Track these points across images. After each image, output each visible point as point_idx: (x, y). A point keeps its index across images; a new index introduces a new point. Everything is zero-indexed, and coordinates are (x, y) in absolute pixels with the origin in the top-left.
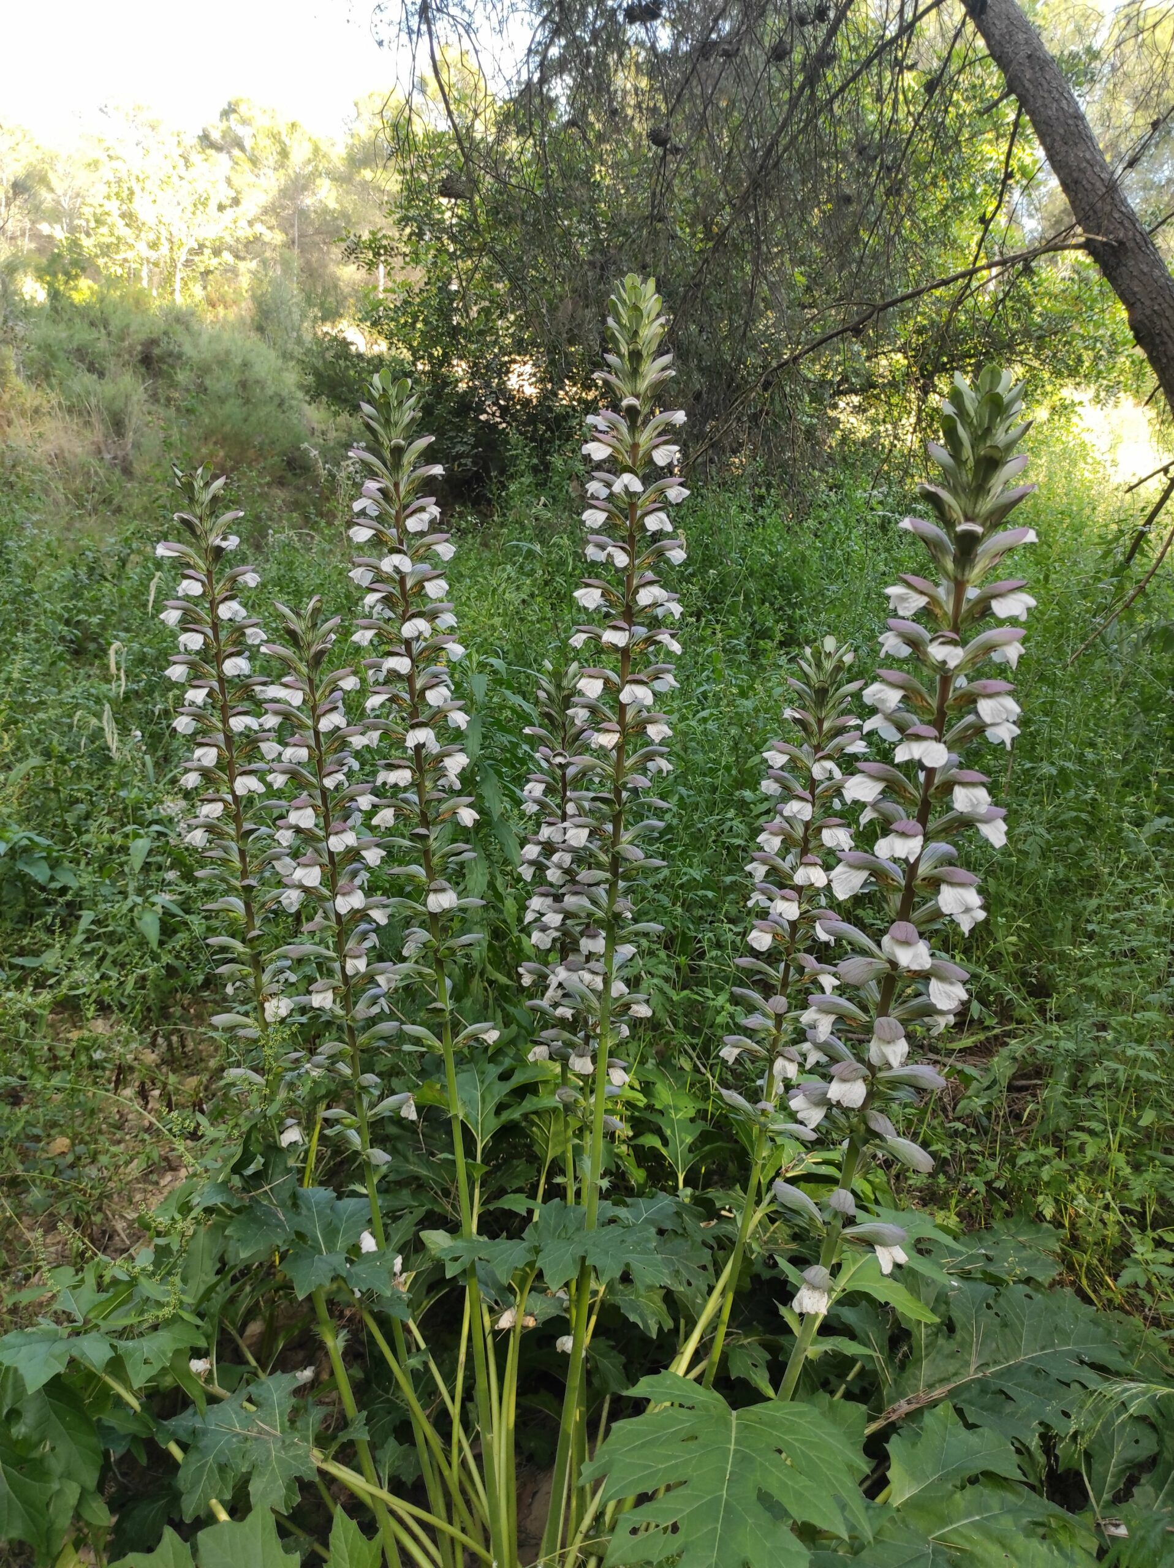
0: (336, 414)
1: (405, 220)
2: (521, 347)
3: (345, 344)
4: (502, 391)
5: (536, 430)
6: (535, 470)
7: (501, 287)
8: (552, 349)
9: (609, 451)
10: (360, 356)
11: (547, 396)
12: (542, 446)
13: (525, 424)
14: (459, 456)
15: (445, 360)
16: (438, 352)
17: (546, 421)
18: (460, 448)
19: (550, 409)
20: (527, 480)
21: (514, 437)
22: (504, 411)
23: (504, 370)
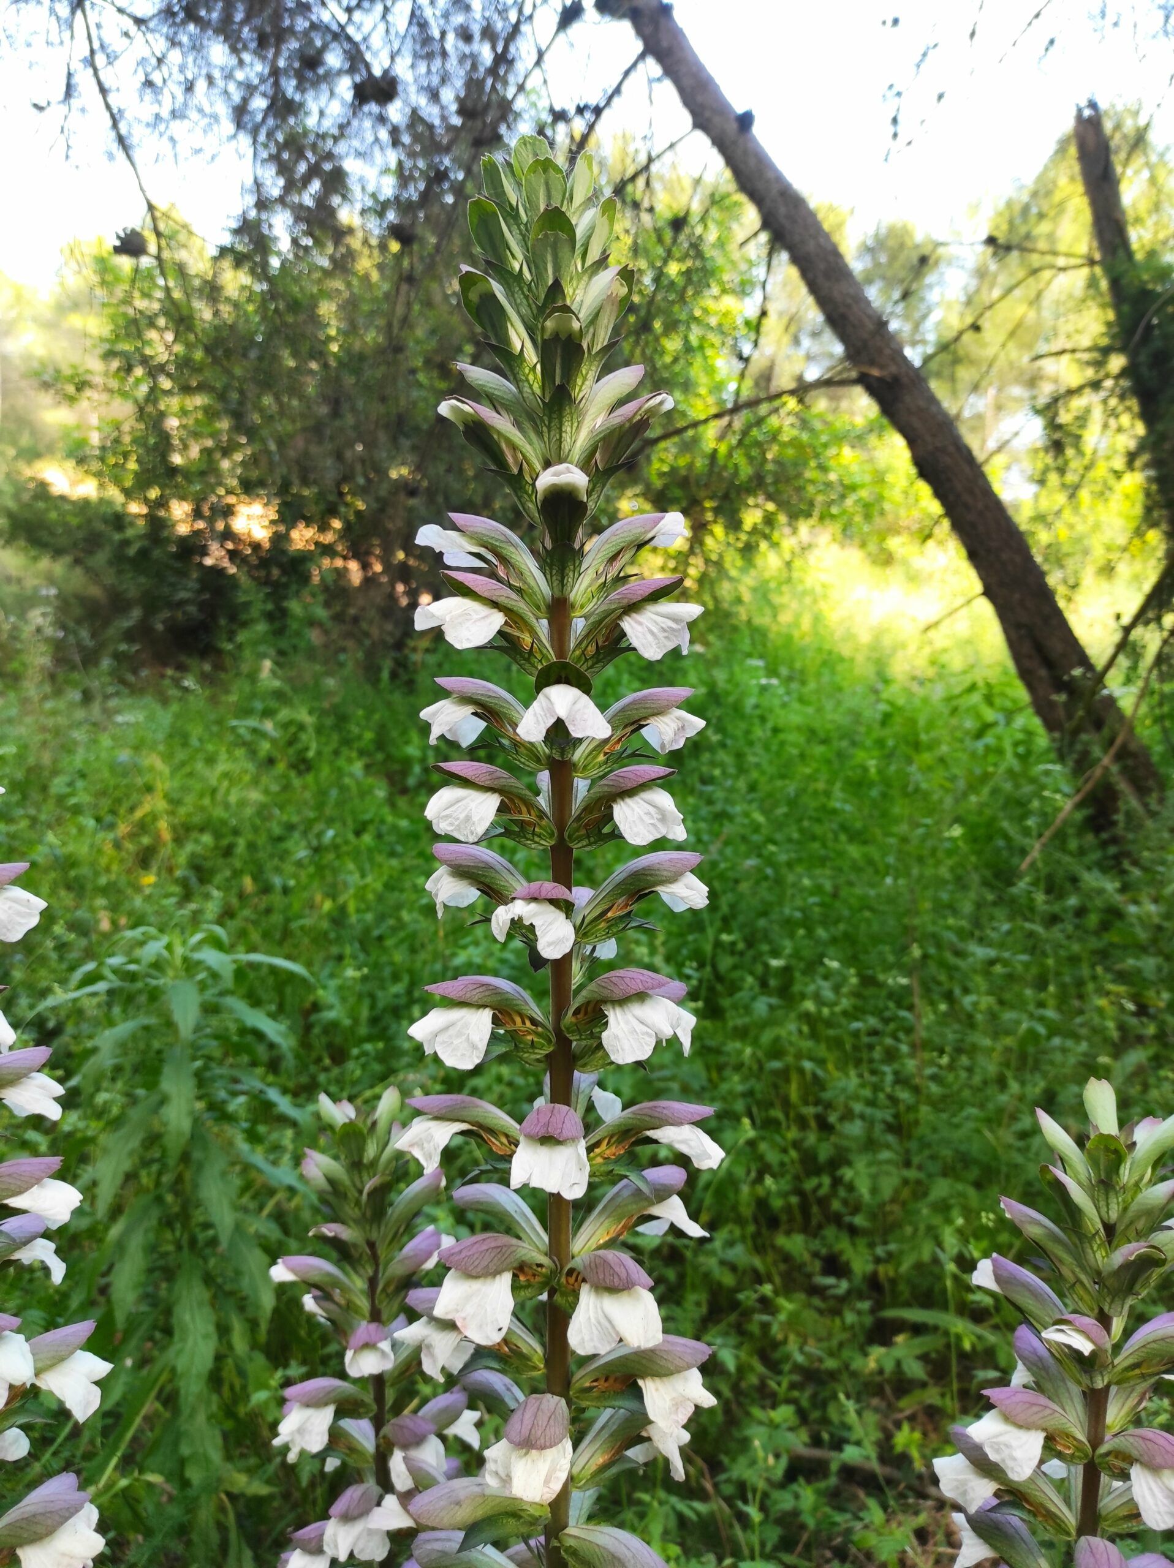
0: (35, 559)
1: (109, 355)
2: (249, 487)
3: (43, 486)
4: (228, 534)
5: (269, 574)
6: (270, 617)
7: (224, 424)
8: (284, 489)
9: (497, 620)
10: (63, 498)
11: (279, 540)
12: (277, 592)
13: (257, 567)
14: (182, 603)
15: (162, 503)
16: (154, 493)
17: (281, 566)
18: (183, 595)
19: (284, 552)
20: (261, 627)
21: (244, 580)
22: (233, 555)
23: (228, 512)
